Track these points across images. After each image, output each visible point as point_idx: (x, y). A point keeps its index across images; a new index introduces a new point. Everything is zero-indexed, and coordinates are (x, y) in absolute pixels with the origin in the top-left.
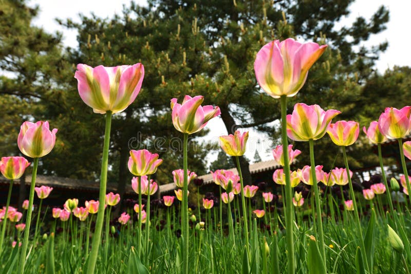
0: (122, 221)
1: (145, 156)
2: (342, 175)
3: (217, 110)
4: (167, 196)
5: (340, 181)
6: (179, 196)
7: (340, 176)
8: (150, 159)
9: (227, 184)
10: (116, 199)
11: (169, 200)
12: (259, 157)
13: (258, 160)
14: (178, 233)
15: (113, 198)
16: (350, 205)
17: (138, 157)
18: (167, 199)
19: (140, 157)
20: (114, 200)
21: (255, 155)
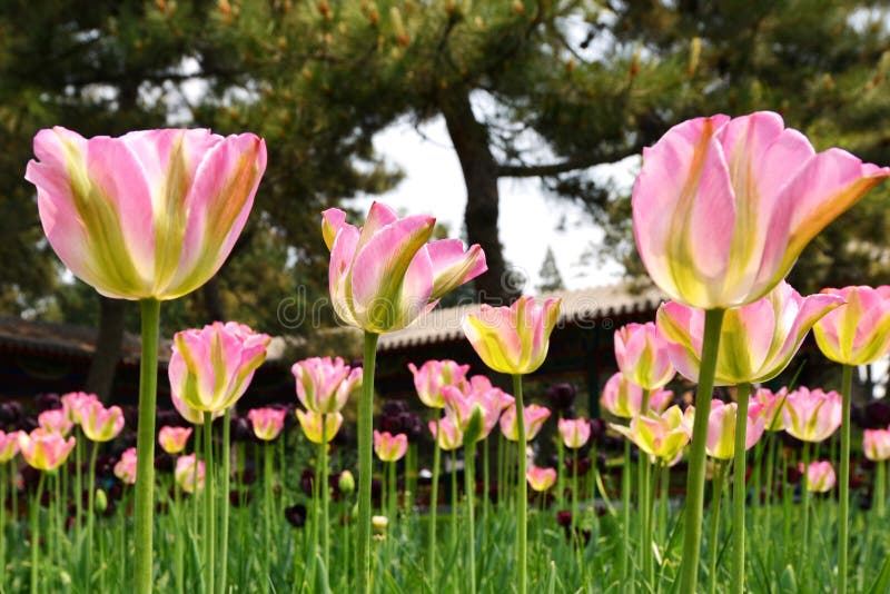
0: (126, 475)
1: (223, 351)
2: (816, 414)
3: (477, 258)
4: (261, 411)
5: (807, 428)
6: (310, 427)
7: (809, 416)
8: (242, 362)
9: (469, 417)
10: (111, 422)
11: (270, 423)
12: (556, 272)
13: (551, 281)
14: (297, 516)
15: (103, 419)
16: (817, 475)
17: (203, 354)
18: (261, 421)
19: (210, 351)
20: (104, 426)
21: (545, 264)
